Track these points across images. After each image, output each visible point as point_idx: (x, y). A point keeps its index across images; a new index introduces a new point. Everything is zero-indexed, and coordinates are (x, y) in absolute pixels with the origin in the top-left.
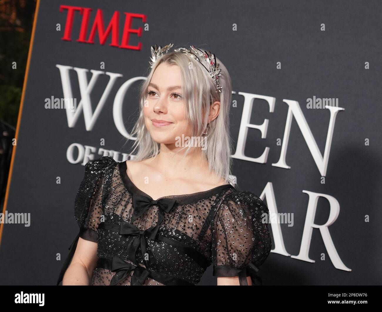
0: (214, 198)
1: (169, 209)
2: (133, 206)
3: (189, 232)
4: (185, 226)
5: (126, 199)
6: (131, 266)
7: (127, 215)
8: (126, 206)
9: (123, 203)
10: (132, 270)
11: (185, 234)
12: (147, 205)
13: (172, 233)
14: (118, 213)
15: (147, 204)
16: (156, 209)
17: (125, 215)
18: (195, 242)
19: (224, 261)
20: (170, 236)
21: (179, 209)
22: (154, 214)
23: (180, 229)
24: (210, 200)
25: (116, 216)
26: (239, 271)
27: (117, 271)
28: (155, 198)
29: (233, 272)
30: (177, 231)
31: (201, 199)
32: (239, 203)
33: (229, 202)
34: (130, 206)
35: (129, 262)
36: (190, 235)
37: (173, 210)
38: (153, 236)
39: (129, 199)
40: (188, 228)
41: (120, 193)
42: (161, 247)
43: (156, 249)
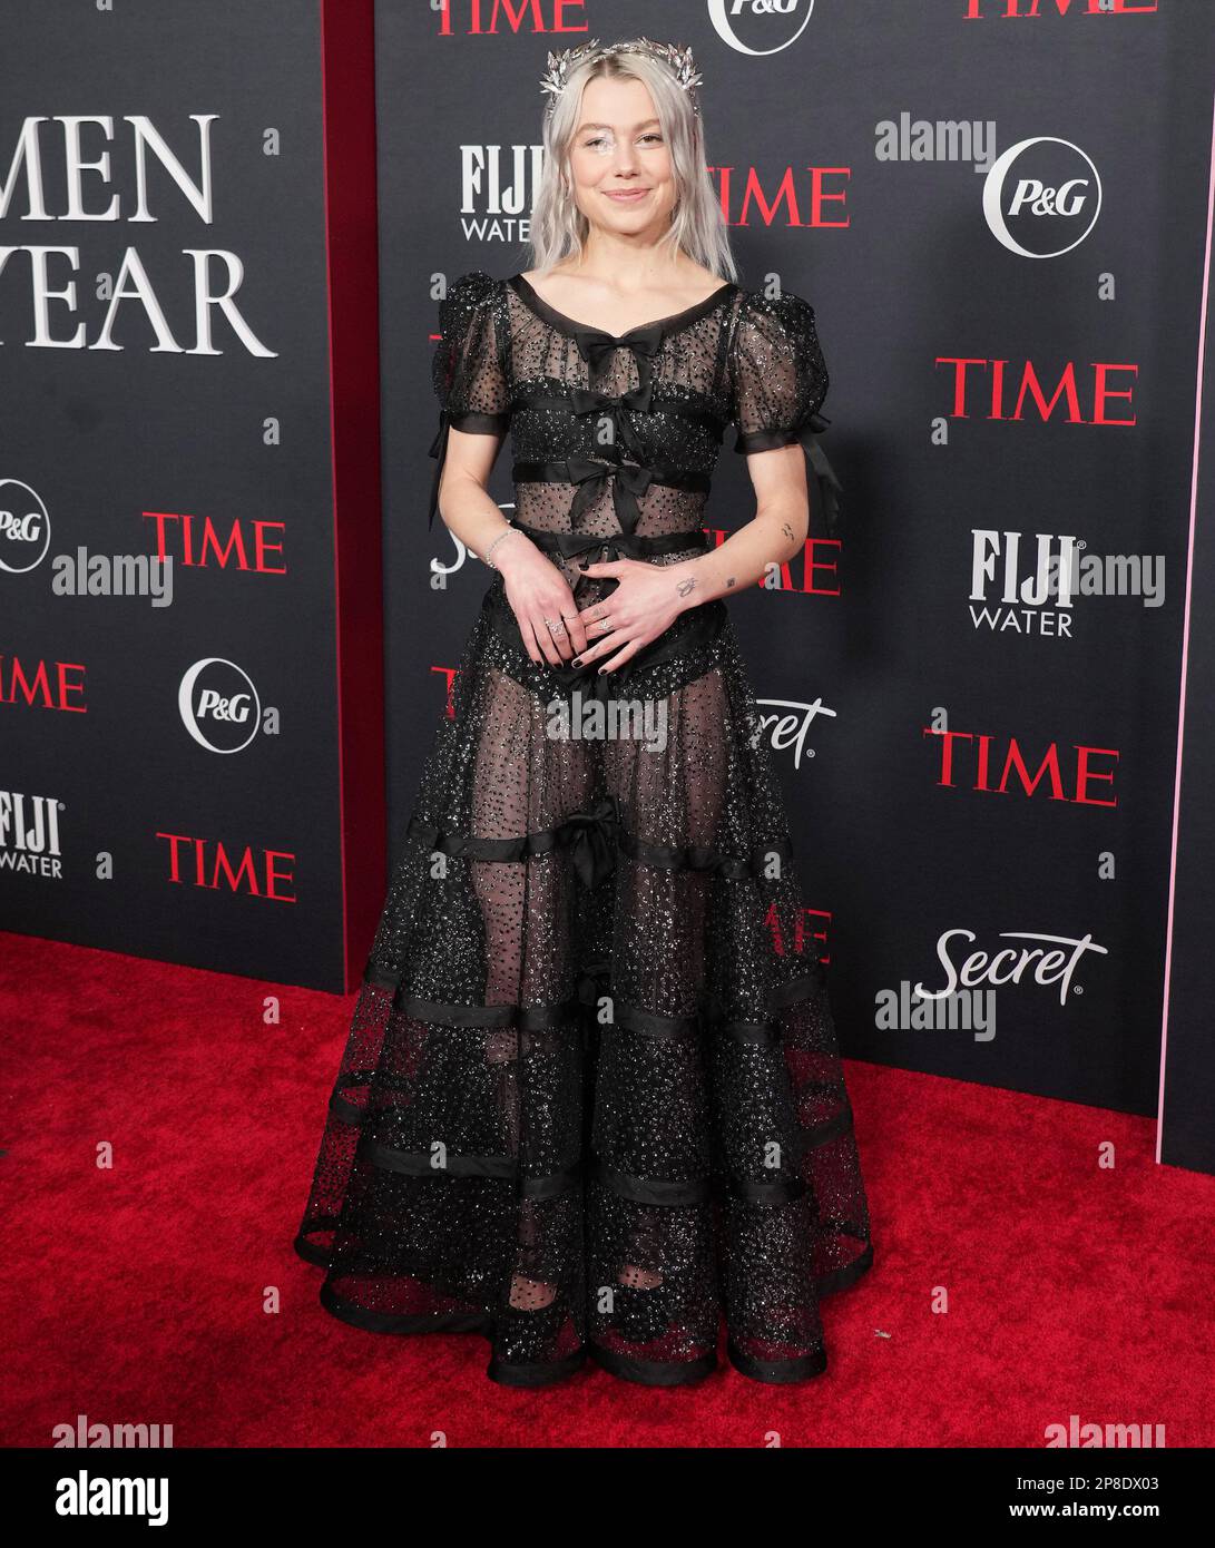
0: (719, 313)
1: (654, 348)
2: (582, 357)
3: (698, 384)
4: (689, 375)
5: (560, 346)
6: (607, 468)
7: (575, 376)
8: (564, 359)
9: (558, 354)
10: (610, 475)
11: (693, 391)
12: (607, 350)
13: (672, 392)
14: (556, 375)
15: (606, 347)
16: (624, 353)
17: (569, 376)
18: (711, 399)
19: (758, 421)
20: (666, 399)
21: (669, 346)
22: (625, 363)
23: (683, 382)
24: (715, 318)
25: (553, 382)
26: (789, 434)
27: (582, 482)
28: (617, 333)
29: (779, 440)
30: (680, 388)
31: (699, 319)
32: (773, 313)
33: (752, 315)
34: (573, 358)
35: (600, 461)
36: (700, 389)
37: (660, 351)
38: (644, 405)
39: (565, 344)
40: (696, 377)
41: (540, 337)
42: (659, 421)
43: (650, 426)
